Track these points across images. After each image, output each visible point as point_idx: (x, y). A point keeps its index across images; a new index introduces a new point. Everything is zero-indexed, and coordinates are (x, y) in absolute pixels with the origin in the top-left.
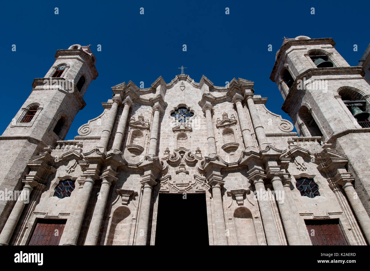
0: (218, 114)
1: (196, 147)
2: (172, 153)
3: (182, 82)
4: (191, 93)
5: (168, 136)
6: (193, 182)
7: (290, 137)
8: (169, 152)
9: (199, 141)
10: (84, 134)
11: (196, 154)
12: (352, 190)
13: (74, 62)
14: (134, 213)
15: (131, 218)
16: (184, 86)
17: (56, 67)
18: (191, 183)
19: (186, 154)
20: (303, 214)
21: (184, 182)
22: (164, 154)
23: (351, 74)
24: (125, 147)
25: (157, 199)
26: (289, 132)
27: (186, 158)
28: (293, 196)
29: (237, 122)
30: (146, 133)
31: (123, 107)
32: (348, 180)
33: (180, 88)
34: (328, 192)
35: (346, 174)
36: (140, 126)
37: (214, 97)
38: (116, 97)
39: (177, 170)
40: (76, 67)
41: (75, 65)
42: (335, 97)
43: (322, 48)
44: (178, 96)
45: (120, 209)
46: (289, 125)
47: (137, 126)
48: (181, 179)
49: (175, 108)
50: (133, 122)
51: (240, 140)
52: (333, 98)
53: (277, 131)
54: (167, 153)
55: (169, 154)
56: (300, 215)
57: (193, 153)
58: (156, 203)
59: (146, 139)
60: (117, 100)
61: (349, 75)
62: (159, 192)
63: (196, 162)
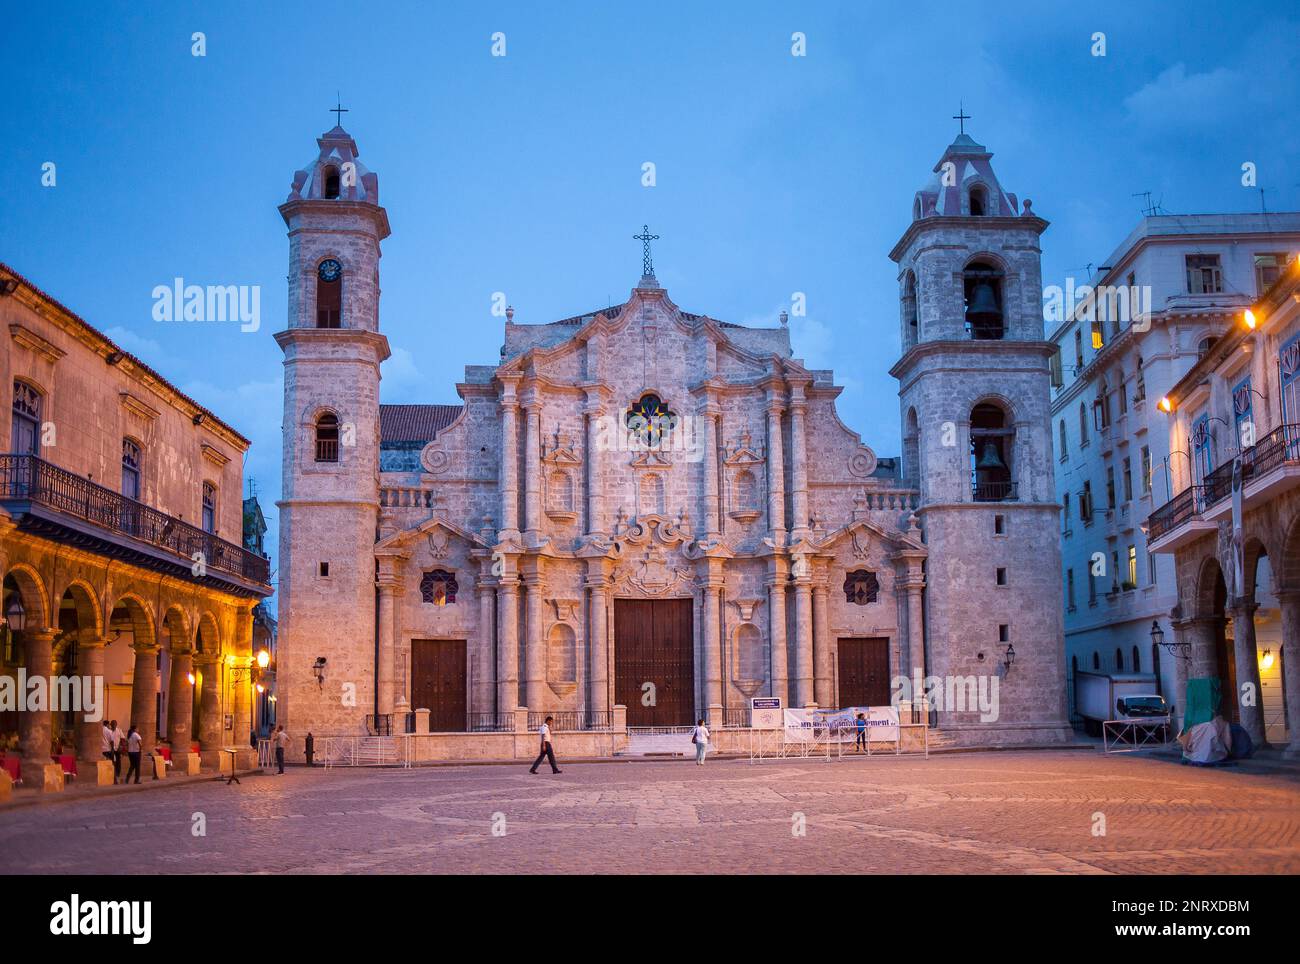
0: (732, 427)
1: (680, 508)
2: (631, 521)
3: (649, 312)
4: (670, 352)
5: (621, 479)
6: (673, 581)
7: (861, 493)
8: (625, 519)
9: (685, 493)
10: (437, 470)
11: (679, 525)
12: (915, 601)
13: (354, 247)
14: (579, 631)
15: (577, 640)
16: (655, 328)
17: (313, 271)
18: (669, 583)
19: (660, 527)
20: (838, 631)
21: (658, 582)
22: (618, 525)
23: (1021, 356)
24: (543, 515)
25: (612, 609)
26: (864, 478)
27: (661, 536)
28: (833, 603)
29: (765, 463)
30: (577, 476)
31: (522, 416)
32: (916, 586)
33: (643, 333)
34: (889, 597)
35: (918, 576)
36: (562, 460)
37: (725, 385)
38: (508, 397)
39: (644, 558)
40: (365, 267)
41: (361, 260)
42: (959, 422)
43: (1004, 248)
44: (639, 359)
45: (556, 627)
46: (869, 460)
47: (557, 460)
48: (653, 576)
49: (633, 401)
50: (548, 452)
51: (764, 503)
52: (954, 424)
53: (842, 475)
54: (623, 522)
55: (626, 525)
56: (833, 632)
57: (674, 523)
58: (611, 615)
59: (578, 491)
60: (514, 407)
61: (1015, 359)
62: (615, 597)
63: (679, 543)
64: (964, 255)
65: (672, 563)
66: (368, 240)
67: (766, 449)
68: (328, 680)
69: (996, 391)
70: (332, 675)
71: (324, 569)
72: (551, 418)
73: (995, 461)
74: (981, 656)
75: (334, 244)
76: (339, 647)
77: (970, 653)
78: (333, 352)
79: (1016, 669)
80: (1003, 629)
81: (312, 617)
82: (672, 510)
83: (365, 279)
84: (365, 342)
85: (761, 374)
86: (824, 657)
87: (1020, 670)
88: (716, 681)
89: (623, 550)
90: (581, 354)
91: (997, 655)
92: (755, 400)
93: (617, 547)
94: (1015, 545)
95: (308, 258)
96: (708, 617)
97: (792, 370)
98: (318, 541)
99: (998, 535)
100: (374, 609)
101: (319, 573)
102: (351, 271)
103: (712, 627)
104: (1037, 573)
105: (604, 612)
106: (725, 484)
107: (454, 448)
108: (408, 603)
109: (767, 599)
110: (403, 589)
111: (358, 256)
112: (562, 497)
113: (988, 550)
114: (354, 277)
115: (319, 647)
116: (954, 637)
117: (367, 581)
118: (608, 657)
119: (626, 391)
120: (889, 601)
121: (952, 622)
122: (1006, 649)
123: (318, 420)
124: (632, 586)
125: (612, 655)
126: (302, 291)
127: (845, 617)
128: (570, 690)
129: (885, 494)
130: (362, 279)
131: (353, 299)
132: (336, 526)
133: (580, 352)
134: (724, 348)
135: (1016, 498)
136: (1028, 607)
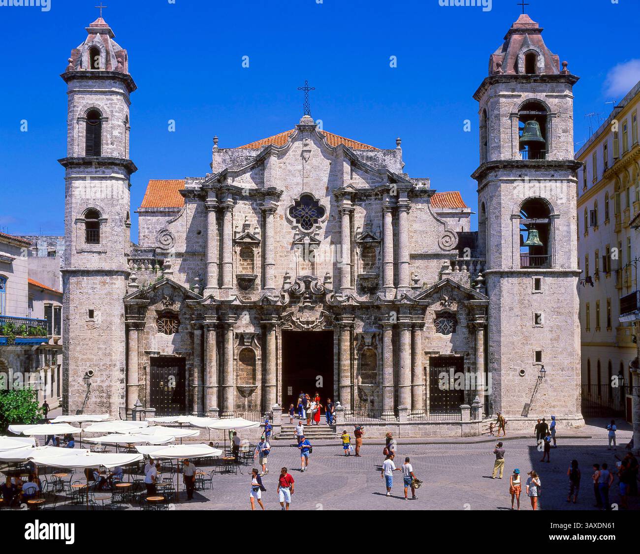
0: (360, 218)
1: (324, 271)
2: (293, 280)
3: (306, 141)
4: (321, 167)
6: (320, 320)
7: (447, 261)
8: (289, 278)
10: (166, 247)
11: (324, 283)
12: (481, 334)
13: (110, 101)
14: (258, 353)
15: (257, 358)
16: (310, 151)
17: (83, 118)
18: (318, 321)
19: (311, 284)
20: (429, 353)
21: (310, 320)
22: (284, 283)
23: (556, 170)
24: (235, 277)
25: (280, 338)
26: (449, 251)
27: (312, 290)
28: (426, 334)
29: (381, 242)
30: (257, 251)
31: (221, 212)
32: (480, 325)
33: (302, 154)
34: (464, 330)
35: (483, 317)
36: (248, 240)
37: (356, 190)
38: (211, 201)
39: (301, 304)
40: (117, 114)
41: (114, 110)
42: (512, 215)
43: (546, 96)
44: (300, 171)
45: (243, 350)
46: (453, 239)
47: (244, 240)
48: (307, 316)
49: (296, 200)
50: (238, 236)
51: (381, 268)
52: (509, 217)
53: (435, 249)
54: (288, 281)
55: (290, 283)
56: (426, 353)
57: (321, 281)
58: (280, 341)
59: (258, 261)
60: (214, 207)
61: (552, 172)
62: (282, 329)
63: (324, 294)
64: (519, 101)
65: (320, 309)
66: (119, 97)
67: (382, 233)
68: (94, 385)
70: (96, 382)
71: (91, 313)
72: (240, 212)
73: (537, 241)
74: (522, 372)
75: (96, 100)
76: (101, 364)
77: (515, 370)
78: (96, 172)
79: (546, 381)
80: (538, 356)
81: (83, 345)
82: (320, 273)
83: (117, 123)
84: (116, 164)
85: (380, 182)
86: (419, 371)
87: (549, 381)
88: (346, 386)
89: (287, 299)
90: (261, 170)
91: (532, 372)
92: (376, 199)
93: (283, 297)
94: (548, 298)
95: (79, 109)
96: (342, 344)
97: (399, 181)
98: (88, 296)
99: (537, 291)
100: (124, 339)
101: (88, 317)
102: (108, 118)
103: (345, 350)
104: (563, 317)
105: (274, 341)
106: (355, 255)
107: (178, 232)
108: (148, 333)
109: (381, 332)
110: (143, 325)
111: (112, 107)
112: (248, 264)
113: (529, 301)
114: (110, 122)
115: (88, 365)
116: (504, 359)
117: (119, 321)
118: (277, 369)
119: (291, 193)
120: (463, 332)
121: (503, 349)
122: (540, 367)
123: (87, 217)
124: (293, 322)
125: (280, 367)
126: (76, 131)
127: (434, 344)
128: (252, 391)
129: (462, 261)
130: (116, 122)
131: (109, 136)
132: (98, 286)
133: (260, 168)
134: (355, 164)
135: (550, 267)
136: (555, 340)
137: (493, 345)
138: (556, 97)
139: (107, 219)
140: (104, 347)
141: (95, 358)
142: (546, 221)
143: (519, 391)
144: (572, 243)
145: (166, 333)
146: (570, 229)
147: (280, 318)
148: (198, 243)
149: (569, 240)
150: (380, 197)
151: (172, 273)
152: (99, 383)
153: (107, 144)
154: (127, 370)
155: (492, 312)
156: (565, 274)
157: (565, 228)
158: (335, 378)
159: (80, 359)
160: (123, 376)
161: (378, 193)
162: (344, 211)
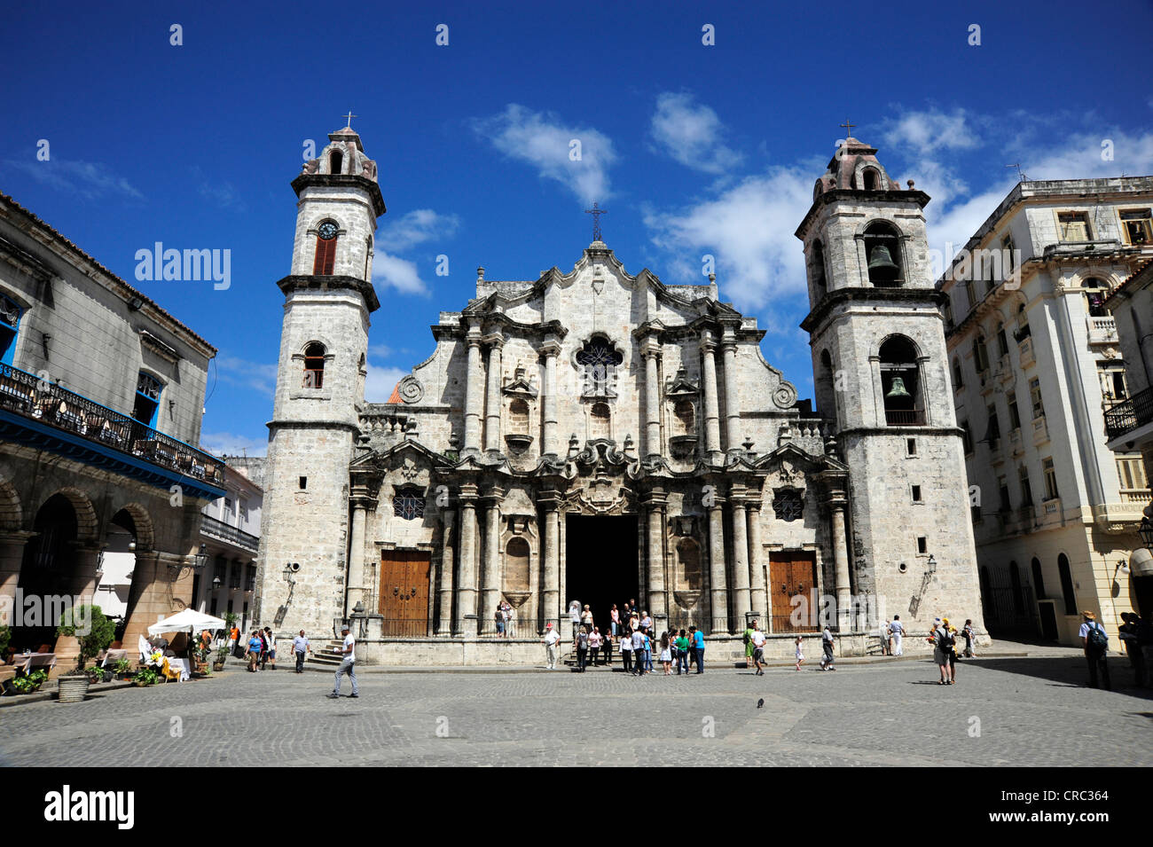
0: (670, 364)
1: (625, 435)
2: (581, 446)
3: (598, 268)
4: (617, 302)
6: (619, 500)
7: (785, 422)
8: (576, 442)
9: (631, 421)
10: (411, 400)
11: (625, 449)
12: (840, 518)
13: (350, 212)
14: (534, 546)
15: (531, 553)
16: (603, 282)
17: (314, 231)
18: (616, 501)
19: (607, 451)
20: (769, 546)
21: (606, 500)
22: (570, 449)
23: (918, 303)
24: (503, 438)
25: (564, 525)
26: (787, 409)
27: (608, 459)
28: (764, 520)
29: (701, 394)
30: (534, 406)
31: (486, 351)
32: (839, 504)
33: (593, 285)
34: (814, 515)
35: (840, 494)
36: (521, 390)
37: (665, 327)
38: (474, 333)
39: (593, 479)
40: (358, 228)
41: (354, 222)
42: (870, 357)
43: (896, 216)
44: (590, 306)
45: (512, 541)
46: (791, 393)
47: (516, 390)
48: (601, 495)
49: (585, 341)
50: (508, 383)
51: (701, 429)
52: (866, 359)
53: (768, 406)
54: (575, 446)
55: (578, 449)
56: (765, 546)
57: (620, 447)
58: (563, 530)
59: (535, 419)
60: (478, 342)
61: (914, 305)
62: (567, 513)
63: (625, 465)
64: (864, 221)
65: (618, 483)
66: (362, 208)
67: (703, 382)
68: (299, 584)
69: (899, 332)
70: (303, 580)
71: (303, 483)
72: (511, 354)
73: (903, 390)
74: (903, 567)
75: (333, 210)
76: (312, 554)
77: (893, 565)
79: (935, 579)
80: (922, 543)
81: (289, 526)
82: (619, 436)
83: (357, 238)
84: (352, 288)
86: (758, 570)
87: (939, 580)
88: (659, 592)
89: (574, 471)
90: (539, 303)
91: (917, 565)
92: (690, 340)
93: (569, 467)
94: (927, 465)
95: (310, 221)
96: (652, 532)
97: (722, 311)
98: (299, 458)
99: (911, 456)
100: (347, 520)
101: (298, 486)
102: (345, 231)
103: (656, 541)
104: (948, 491)
105: (557, 527)
106: (665, 411)
107: (427, 381)
108: (380, 517)
109: (705, 515)
110: (375, 504)
111: (353, 219)
112: (521, 424)
113: (903, 469)
114: (348, 236)
115: (293, 554)
116: (877, 549)
117: (341, 494)
118: (560, 569)
119: (578, 334)
120: (813, 518)
121: (875, 535)
122: (926, 560)
123: (308, 352)
124: (582, 503)
125: (563, 567)
126: (303, 246)
127: (775, 533)
128: (524, 600)
129: (805, 423)
130: (355, 237)
131: (345, 253)
132: (316, 445)
133: (538, 300)
134: (662, 298)
135: (925, 424)
136: (942, 521)
137: (859, 531)
138: (907, 217)
139: (333, 356)
140: (317, 529)
141: (303, 545)
142: (913, 366)
143: (900, 595)
144: (948, 394)
145: (406, 518)
146: (944, 375)
147: (564, 497)
148: (453, 395)
149: (945, 390)
150: (695, 337)
151: (417, 434)
152: (305, 582)
153: (342, 263)
154: (346, 565)
155: (856, 484)
156: (946, 432)
157: (938, 375)
158: (641, 582)
159: (282, 546)
160: (342, 573)
161: (694, 331)
162: (650, 353)
